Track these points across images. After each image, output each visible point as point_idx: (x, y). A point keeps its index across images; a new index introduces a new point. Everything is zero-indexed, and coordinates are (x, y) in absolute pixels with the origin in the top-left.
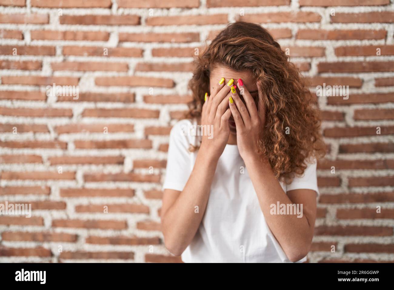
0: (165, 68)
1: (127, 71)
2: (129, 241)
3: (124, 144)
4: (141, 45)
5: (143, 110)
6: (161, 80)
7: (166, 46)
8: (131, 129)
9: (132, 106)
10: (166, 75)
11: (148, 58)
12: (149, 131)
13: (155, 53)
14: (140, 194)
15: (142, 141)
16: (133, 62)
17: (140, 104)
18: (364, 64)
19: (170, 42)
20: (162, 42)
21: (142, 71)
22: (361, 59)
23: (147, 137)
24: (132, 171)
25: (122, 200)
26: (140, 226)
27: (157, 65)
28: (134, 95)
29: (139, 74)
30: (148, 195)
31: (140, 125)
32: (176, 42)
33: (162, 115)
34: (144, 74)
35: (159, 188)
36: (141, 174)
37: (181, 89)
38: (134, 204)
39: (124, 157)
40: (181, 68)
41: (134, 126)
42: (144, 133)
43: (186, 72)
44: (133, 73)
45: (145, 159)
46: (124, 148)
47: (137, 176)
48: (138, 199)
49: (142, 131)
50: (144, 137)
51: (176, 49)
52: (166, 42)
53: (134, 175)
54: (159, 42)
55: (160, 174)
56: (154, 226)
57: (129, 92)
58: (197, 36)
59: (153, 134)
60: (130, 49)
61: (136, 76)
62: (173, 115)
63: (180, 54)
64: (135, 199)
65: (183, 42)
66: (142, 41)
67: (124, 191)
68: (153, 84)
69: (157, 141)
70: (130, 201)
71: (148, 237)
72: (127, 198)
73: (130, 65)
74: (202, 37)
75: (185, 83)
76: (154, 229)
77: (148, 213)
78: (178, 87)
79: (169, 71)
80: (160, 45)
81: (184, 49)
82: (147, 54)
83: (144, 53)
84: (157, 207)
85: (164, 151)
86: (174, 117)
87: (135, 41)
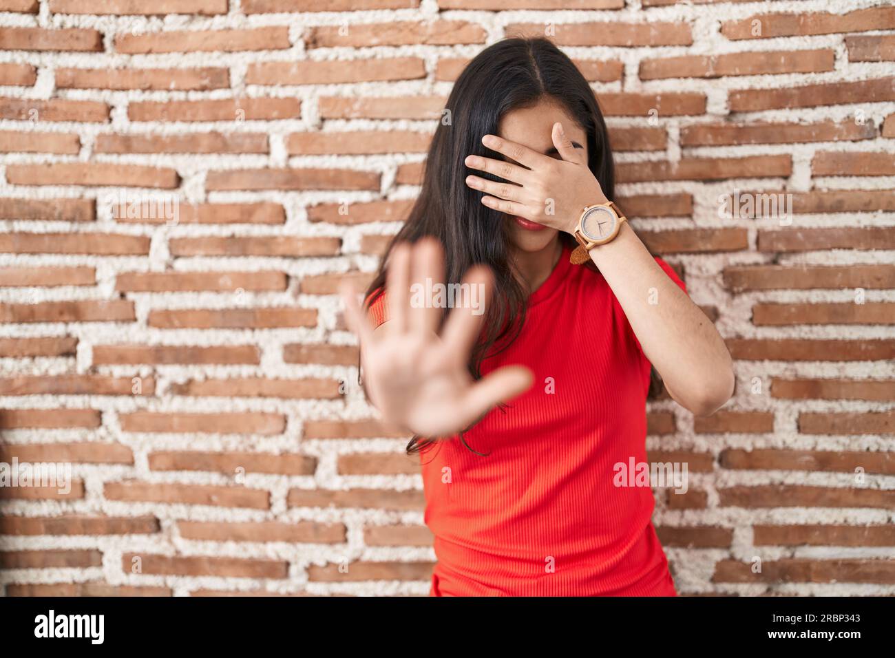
0: (157, 145)
1: (77, 154)
2: (88, 527)
3: (73, 312)
4: (106, 96)
5: (113, 235)
6: (151, 170)
7: (160, 96)
8: (89, 278)
9: (90, 227)
10: (161, 161)
11: (121, 122)
12: (125, 283)
13: (136, 112)
14: (109, 419)
15: (112, 303)
16: (89, 132)
17: (106, 224)
19: (168, 90)
20: (151, 88)
21: (108, 153)
23: (123, 296)
24: (94, 369)
25: (73, 435)
26: (112, 490)
27: (141, 138)
28: (94, 203)
29: (103, 158)
30: (129, 422)
31: (108, 269)
32: (178, 90)
33: (154, 245)
34: (113, 159)
35: (152, 407)
36: (111, 374)
37: (193, 191)
38: (98, 440)
39: (77, 341)
40: (190, 145)
41: (95, 270)
42: (116, 288)
43: (203, 153)
44: (90, 158)
45: (120, 343)
46: (75, 321)
47: (104, 380)
48: (109, 433)
49: (113, 282)
50: (117, 295)
51: (180, 103)
52: (159, 89)
53: (97, 377)
54: (144, 90)
55: (154, 377)
56: (142, 491)
57: (81, 197)
58: (225, 76)
59: (136, 291)
60: (82, 103)
61: (96, 162)
62: (177, 248)
63: (189, 116)
64: (101, 431)
65: (195, 90)
66: (107, 88)
67: (77, 412)
68: (131, 181)
69: (144, 303)
70: (91, 437)
71: (130, 514)
72: (84, 431)
73: (83, 141)
74: (235, 78)
75: (202, 178)
76: (143, 500)
77: (132, 463)
78: (187, 186)
79: (166, 153)
80: (147, 96)
81: (197, 102)
82: (120, 115)
83: (113, 113)
84: (148, 449)
85: (160, 327)
86: (181, 252)
87: (92, 88)
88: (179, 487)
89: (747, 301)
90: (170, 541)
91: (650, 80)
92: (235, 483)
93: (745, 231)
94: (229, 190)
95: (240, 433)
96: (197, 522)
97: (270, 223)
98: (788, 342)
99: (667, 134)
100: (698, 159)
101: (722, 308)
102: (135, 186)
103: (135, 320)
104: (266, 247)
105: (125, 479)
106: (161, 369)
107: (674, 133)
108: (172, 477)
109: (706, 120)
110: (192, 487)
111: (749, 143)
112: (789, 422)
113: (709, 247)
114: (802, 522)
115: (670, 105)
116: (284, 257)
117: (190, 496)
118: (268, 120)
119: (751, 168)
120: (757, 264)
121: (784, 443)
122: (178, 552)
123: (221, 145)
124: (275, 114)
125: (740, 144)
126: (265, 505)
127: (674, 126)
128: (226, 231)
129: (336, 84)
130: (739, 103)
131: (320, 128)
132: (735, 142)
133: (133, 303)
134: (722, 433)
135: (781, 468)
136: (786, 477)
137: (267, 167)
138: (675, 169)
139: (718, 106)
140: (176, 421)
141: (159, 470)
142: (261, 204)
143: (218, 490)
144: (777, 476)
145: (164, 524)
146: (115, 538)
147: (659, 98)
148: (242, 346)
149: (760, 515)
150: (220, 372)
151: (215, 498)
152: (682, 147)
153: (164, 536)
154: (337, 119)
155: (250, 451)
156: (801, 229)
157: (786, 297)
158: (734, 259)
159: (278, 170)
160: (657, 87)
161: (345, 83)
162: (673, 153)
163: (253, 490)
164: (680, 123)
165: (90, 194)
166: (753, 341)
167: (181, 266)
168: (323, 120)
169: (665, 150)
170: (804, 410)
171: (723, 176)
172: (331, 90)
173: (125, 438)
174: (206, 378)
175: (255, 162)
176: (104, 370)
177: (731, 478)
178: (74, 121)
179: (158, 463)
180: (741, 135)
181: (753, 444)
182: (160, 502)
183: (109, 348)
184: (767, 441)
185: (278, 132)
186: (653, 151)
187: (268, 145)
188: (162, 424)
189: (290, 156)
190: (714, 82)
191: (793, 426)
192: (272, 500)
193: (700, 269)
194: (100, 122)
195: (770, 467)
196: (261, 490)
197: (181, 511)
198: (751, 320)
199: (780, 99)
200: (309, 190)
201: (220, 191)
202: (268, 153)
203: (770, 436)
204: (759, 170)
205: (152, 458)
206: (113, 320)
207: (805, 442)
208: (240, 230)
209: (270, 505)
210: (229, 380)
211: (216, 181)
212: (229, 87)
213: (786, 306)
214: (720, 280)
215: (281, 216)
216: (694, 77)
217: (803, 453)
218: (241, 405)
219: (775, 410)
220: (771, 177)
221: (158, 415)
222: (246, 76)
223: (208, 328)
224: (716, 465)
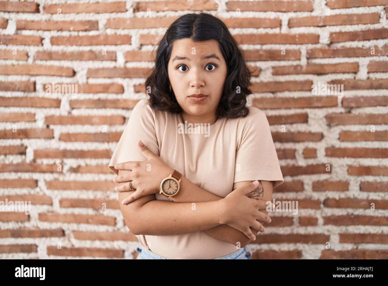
0: (64, 56)
1: (27, 60)
2: (31, 234)
3: (24, 134)
4: (40, 33)
5: (43, 99)
6: (61, 68)
7: (65, 34)
8: (32, 118)
9: (33, 95)
10: (66, 64)
11: (47, 46)
12: (49, 121)
13: (54, 41)
14: (41, 184)
15: (43, 130)
16: (32, 50)
17: (40, 93)
18: (261, 53)
19: (70, 31)
20: (61, 30)
21: (41, 60)
22: (258, 47)
23: (48, 126)
24: (34, 161)
25: (25, 191)
26: (42, 217)
27: (57, 53)
28: (35, 84)
29: (39, 62)
30: (50, 185)
31: (41, 114)
32: (74, 31)
33: (62, 103)
34: (44, 63)
35: (61, 178)
36: (42, 163)
37: (81, 78)
38: (36, 194)
39: (26, 148)
40: (80, 57)
41: (35, 115)
42: (45, 122)
43: (86, 60)
44: (33, 62)
45: (46, 149)
46: (25, 138)
47: (39, 166)
48: (41, 190)
49: (43, 121)
50: (45, 126)
51: (75, 37)
52: (65, 30)
53: (35, 164)
54: (58, 31)
55: (62, 164)
56: (56, 217)
57: (29, 80)
58: (96, 25)
59: (54, 124)
60: (29, 37)
61: (36, 64)
62: (73, 105)
63: (79, 43)
64: (38, 190)
65: (82, 31)
66: (41, 30)
67: (26, 180)
68: (52, 73)
69: (58, 130)
70: (32, 192)
71: (50, 228)
72: (29, 189)
73: (29, 54)
74: (101, 25)
75: (85, 72)
76: (57, 221)
77: (51, 204)
78: (78, 76)
79: (68, 60)
80: (59, 34)
81: (83, 37)
82: (47, 42)
83: (44, 42)
84: (59, 198)
85: (65, 141)
86: (75, 106)
87: (34, 29)
88: (73, 215)
89: (337, 130)
90: (69, 241)
91: (293, 27)
92: (100, 213)
93: (336, 98)
94: (98, 78)
95: (102, 190)
96: (82, 232)
97: (117, 93)
98: (356, 149)
99: (300, 53)
100: (315, 65)
101: (325, 133)
102: (54, 75)
103: (53, 138)
104: (115, 104)
105: (48, 212)
106: (65, 161)
107: (304, 52)
108: (70, 211)
109: (318, 46)
110: (80, 216)
111: (339, 57)
112: (356, 186)
113: (320, 105)
114: (362, 232)
115: (303, 39)
116: (123, 108)
117: (78, 219)
118: (116, 45)
119: (340, 68)
120: (341, 113)
121: (354, 195)
122: (73, 245)
123: (94, 57)
124: (119, 42)
125: (334, 57)
126: (113, 223)
127: (304, 49)
128: (96, 97)
129: (148, 28)
130: (334, 38)
131: (140, 48)
132: (332, 56)
133: (53, 130)
134: (325, 191)
135: (352, 207)
136: (355, 211)
137: (115, 67)
138: (304, 69)
139: (325, 39)
140: (72, 185)
141: (64, 207)
142: (112, 84)
143: (92, 217)
144: (350, 211)
145: (67, 232)
146: (44, 239)
147: (297, 36)
148: (103, 150)
149: (343, 229)
150: (93, 162)
151: (90, 221)
152: (308, 59)
153: (66, 238)
154: (148, 45)
155: (107, 199)
156: (362, 97)
157: (355, 128)
158: (331, 111)
159: (120, 69)
160: (297, 31)
161: (152, 28)
162: (304, 62)
163: (108, 217)
164: (307, 47)
165: (33, 79)
166: (339, 149)
167: (75, 113)
168: (142, 45)
169: (300, 60)
170: (363, 180)
171: (327, 72)
172: (145, 32)
173: (48, 193)
174: (87, 165)
175: (110, 64)
176: (39, 161)
177: (329, 212)
178: (25, 45)
179: (64, 204)
180: (335, 53)
181: (339, 196)
182: (64, 222)
183: (41, 151)
184: (346, 195)
185: (121, 51)
186: (294, 60)
187: (116, 57)
188: (66, 186)
189: (126, 62)
190: (323, 28)
191: (358, 188)
192: (116, 221)
193: (315, 115)
194: (38, 45)
195: (347, 207)
196: (112, 217)
197: (74, 226)
198: (339, 139)
199: (353, 36)
200: (135, 77)
201: (94, 78)
202: (116, 60)
203: (347, 193)
204: (344, 70)
205: (61, 202)
206: (43, 138)
207: (363, 195)
208: (103, 96)
209: (115, 224)
210: (97, 166)
211: (91, 73)
212: (98, 29)
213: (355, 132)
214: (324, 120)
215: (122, 90)
216: (314, 26)
217: (362, 200)
218: (103, 177)
219: (350, 180)
220: (348, 73)
221: (64, 182)
222: (106, 25)
223: (88, 141)
224: (322, 206)
